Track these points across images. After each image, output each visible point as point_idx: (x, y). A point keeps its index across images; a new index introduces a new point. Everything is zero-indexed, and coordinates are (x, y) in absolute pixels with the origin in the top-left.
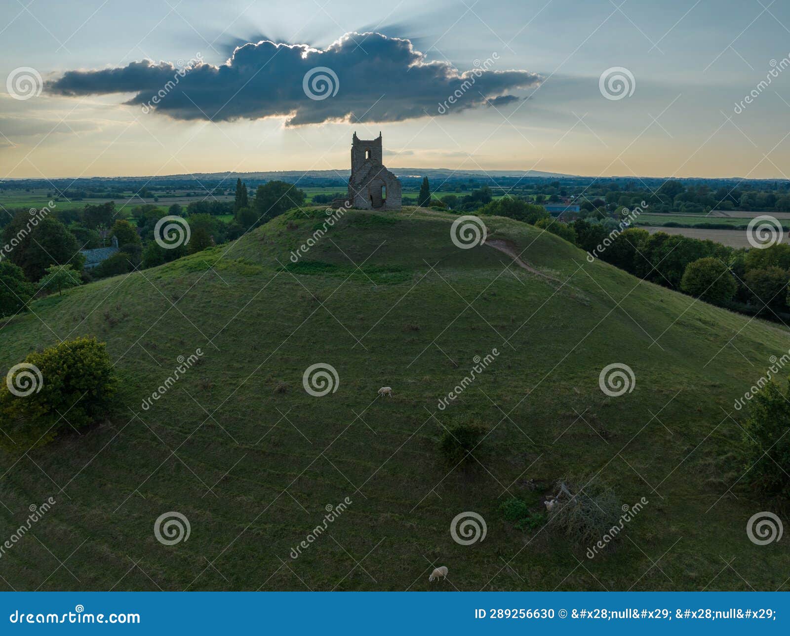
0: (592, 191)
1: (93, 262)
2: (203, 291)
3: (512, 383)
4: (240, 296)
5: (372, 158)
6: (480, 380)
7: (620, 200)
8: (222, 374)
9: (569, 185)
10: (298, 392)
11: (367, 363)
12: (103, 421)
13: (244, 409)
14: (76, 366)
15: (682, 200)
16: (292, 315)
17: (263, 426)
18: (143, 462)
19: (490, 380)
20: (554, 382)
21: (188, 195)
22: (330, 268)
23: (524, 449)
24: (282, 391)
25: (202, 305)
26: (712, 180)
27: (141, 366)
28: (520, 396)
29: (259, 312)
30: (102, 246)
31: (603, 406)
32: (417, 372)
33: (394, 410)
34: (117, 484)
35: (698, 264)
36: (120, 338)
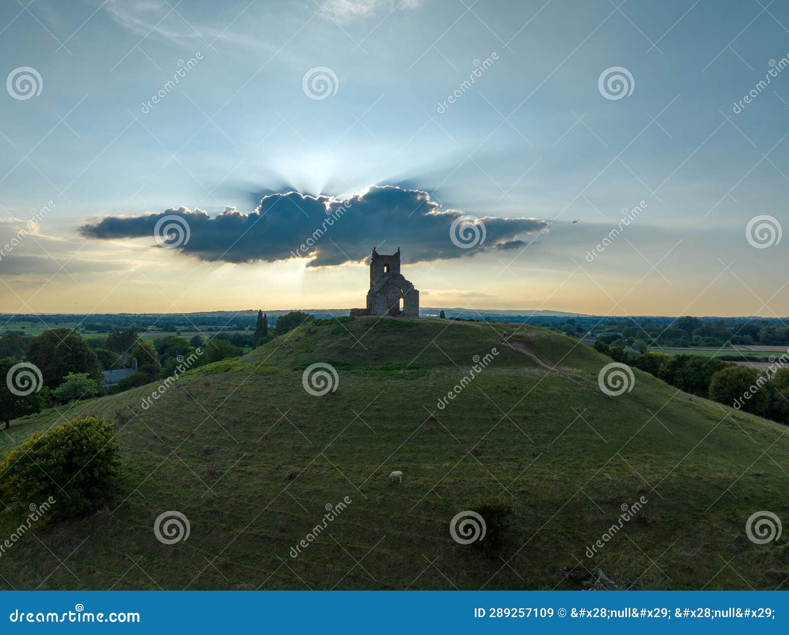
0: (608, 328)
1: (110, 383)
2: (218, 389)
3: (537, 470)
4: (255, 392)
5: (390, 271)
6: (504, 467)
7: (637, 334)
8: (231, 462)
9: (584, 324)
10: (309, 479)
11: (383, 451)
12: (101, 507)
13: (251, 495)
14: (81, 442)
15: (700, 335)
16: (306, 407)
17: (270, 512)
18: (138, 548)
19: (514, 467)
20: (583, 469)
21: (210, 330)
22: (347, 366)
23: (554, 535)
24: (292, 477)
25: (215, 401)
26: (729, 318)
27: (148, 456)
28: (548, 483)
29: (272, 405)
30: (122, 368)
31: (639, 492)
32: (436, 459)
33: (412, 496)
34: (106, 571)
35: (724, 373)
36: (129, 432)
